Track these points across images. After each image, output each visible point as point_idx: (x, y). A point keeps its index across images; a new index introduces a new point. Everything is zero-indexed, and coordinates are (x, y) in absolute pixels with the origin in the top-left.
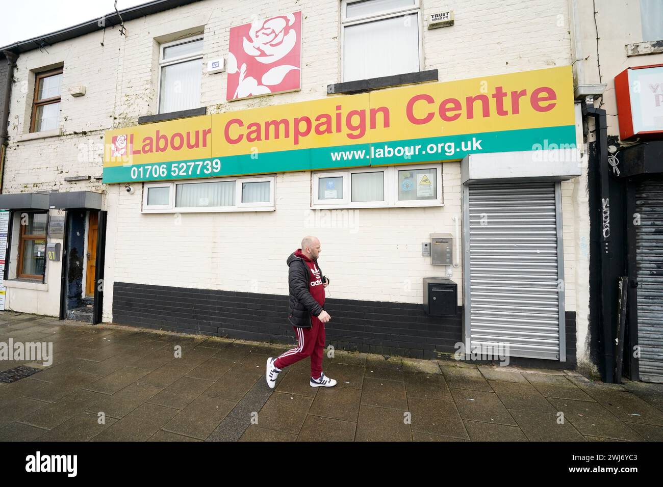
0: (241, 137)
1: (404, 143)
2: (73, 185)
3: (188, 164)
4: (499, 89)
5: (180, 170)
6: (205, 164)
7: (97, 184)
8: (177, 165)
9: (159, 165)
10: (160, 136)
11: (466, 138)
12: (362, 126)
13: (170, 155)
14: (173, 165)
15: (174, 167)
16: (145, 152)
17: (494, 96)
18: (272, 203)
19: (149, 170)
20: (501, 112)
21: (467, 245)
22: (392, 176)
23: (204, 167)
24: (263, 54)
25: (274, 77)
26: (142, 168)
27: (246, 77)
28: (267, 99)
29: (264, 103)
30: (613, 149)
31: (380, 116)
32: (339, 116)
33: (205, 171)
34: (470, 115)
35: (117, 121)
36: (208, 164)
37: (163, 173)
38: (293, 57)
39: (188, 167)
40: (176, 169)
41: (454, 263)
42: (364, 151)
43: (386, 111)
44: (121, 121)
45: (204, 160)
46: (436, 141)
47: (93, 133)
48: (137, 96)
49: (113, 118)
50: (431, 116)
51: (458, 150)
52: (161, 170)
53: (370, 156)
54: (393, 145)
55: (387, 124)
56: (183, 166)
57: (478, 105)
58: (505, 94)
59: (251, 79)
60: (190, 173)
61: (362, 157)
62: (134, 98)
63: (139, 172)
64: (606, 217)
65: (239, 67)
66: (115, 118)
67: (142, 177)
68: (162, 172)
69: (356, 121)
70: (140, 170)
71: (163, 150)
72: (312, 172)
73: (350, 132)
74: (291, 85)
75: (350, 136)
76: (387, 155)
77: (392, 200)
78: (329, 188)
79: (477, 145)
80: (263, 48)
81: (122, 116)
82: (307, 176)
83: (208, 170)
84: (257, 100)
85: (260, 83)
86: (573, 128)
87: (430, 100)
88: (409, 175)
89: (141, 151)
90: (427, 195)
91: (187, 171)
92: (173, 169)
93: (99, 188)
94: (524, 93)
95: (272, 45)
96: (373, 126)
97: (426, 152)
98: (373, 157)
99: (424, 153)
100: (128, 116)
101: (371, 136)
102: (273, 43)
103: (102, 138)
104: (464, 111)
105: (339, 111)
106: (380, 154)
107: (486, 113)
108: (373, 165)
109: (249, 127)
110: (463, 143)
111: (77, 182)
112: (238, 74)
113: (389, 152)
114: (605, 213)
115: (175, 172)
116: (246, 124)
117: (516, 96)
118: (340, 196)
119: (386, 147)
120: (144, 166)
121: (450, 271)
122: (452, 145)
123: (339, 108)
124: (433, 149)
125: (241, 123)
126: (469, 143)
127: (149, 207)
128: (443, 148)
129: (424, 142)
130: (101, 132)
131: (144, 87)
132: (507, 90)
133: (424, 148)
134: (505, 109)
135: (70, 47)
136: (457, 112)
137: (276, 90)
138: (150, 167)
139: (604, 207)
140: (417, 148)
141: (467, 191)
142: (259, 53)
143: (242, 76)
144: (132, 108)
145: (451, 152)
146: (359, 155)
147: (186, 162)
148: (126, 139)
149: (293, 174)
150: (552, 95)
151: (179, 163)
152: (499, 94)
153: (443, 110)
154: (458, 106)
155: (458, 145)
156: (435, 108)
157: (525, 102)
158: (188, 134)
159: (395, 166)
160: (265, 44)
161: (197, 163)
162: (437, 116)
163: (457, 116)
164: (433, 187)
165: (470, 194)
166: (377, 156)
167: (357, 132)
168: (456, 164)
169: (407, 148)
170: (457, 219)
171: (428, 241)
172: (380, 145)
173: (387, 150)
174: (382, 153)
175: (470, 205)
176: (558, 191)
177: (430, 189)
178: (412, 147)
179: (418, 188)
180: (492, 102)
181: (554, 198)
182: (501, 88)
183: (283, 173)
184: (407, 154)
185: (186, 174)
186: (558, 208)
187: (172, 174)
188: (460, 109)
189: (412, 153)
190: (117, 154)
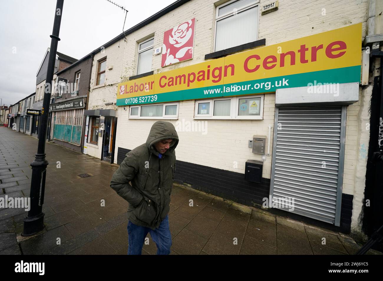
0: (165, 84)
3: (145, 97)
5: (142, 100)
7: (115, 106)
9: (135, 98)
10: (136, 85)
11: (279, 79)
12: (220, 75)
14: (140, 98)
17: (299, 51)
18: (177, 116)
20: (303, 61)
21: (275, 143)
22: (234, 103)
23: (151, 99)
24: (177, 43)
25: (181, 54)
27: (169, 55)
28: (178, 65)
29: (176, 67)
31: (229, 70)
32: (209, 71)
33: (151, 100)
34: (282, 64)
35: (122, 79)
37: (136, 101)
41: (266, 153)
42: (220, 89)
43: (232, 66)
44: (124, 79)
45: (151, 96)
46: (260, 81)
47: (114, 85)
48: (129, 68)
50: (258, 67)
51: (273, 86)
53: (223, 91)
55: (233, 74)
56: (143, 98)
57: (288, 58)
58: (307, 49)
60: (146, 102)
61: (219, 92)
65: (167, 51)
66: (122, 78)
69: (217, 73)
70: (128, 100)
71: (137, 91)
72: (195, 100)
73: (214, 79)
74: (188, 57)
75: (214, 81)
77: (234, 115)
79: (285, 82)
81: (124, 77)
82: (193, 102)
84: (174, 66)
85: (175, 57)
87: (258, 58)
88: (245, 101)
89: (129, 92)
90: (254, 113)
91: (145, 100)
93: (115, 108)
94: (321, 47)
95: (181, 38)
96: (226, 75)
97: (254, 88)
98: (224, 92)
99: (252, 89)
100: (126, 77)
101: (224, 81)
102: (182, 37)
103: (117, 87)
104: (278, 62)
105: (209, 69)
106: (228, 90)
108: (224, 96)
109: (169, 79)
110: (276, 82)
112: (166, 54)
114: (382, 128)
117: (314, 50)
118: (208, 113)
119: (232, 86)
120: (130, 98)
121: (264, 158)
122: (270, 83)
123: (209, 67)
124: (258, 86)
125: (166, 78)
126: (280, 82)
127: (131, 116)
128: (264, 85)
129: (253, 83)
130: (117, 84)
131: (131, 64)
132: (309, 46)
133: (252, 86)
134: (306, 59)
135: (109, 49)
136: (274, 64)
137: (182, 60)
138: (132, 99)
139: (381, 123)
140: (249, 86)
141: (277, 111)
142: (175, 42)
143: (168, 55)
144: (127, 73)
145: (268, 88)
146: (218, 91)
149: (187, 102)
152: (303, 49)
153: (265, 63)
155: (273, 83)
156: (260, 62)
159: (237, 96)
160: (178, 38)
161: (148, 97)
162: (262, 67)
163: (274, 66)
164: (258, 108)
165: (279, 113)
166: (227, 92)
167: (217, 79)
168: (272, 95)
169: (243, 86)
170: (270, 127)
171: (252, 139)
172: (229, 85)
173: (232, 88)
174: (229, 89)
175: (279, 119)
176: (344, 112)
177: (257, 109)
178: (246, 86)
179: (250, 108)
180: (298, 56)
181: (340, 116)
182: (304, 46)
183: (183, 101)
184: (243, 90)
185: (144, 102)
186: (343, 123)
187: (139, 101)
188: (276, 61)
189: (246, 89)
190: (121, 94)
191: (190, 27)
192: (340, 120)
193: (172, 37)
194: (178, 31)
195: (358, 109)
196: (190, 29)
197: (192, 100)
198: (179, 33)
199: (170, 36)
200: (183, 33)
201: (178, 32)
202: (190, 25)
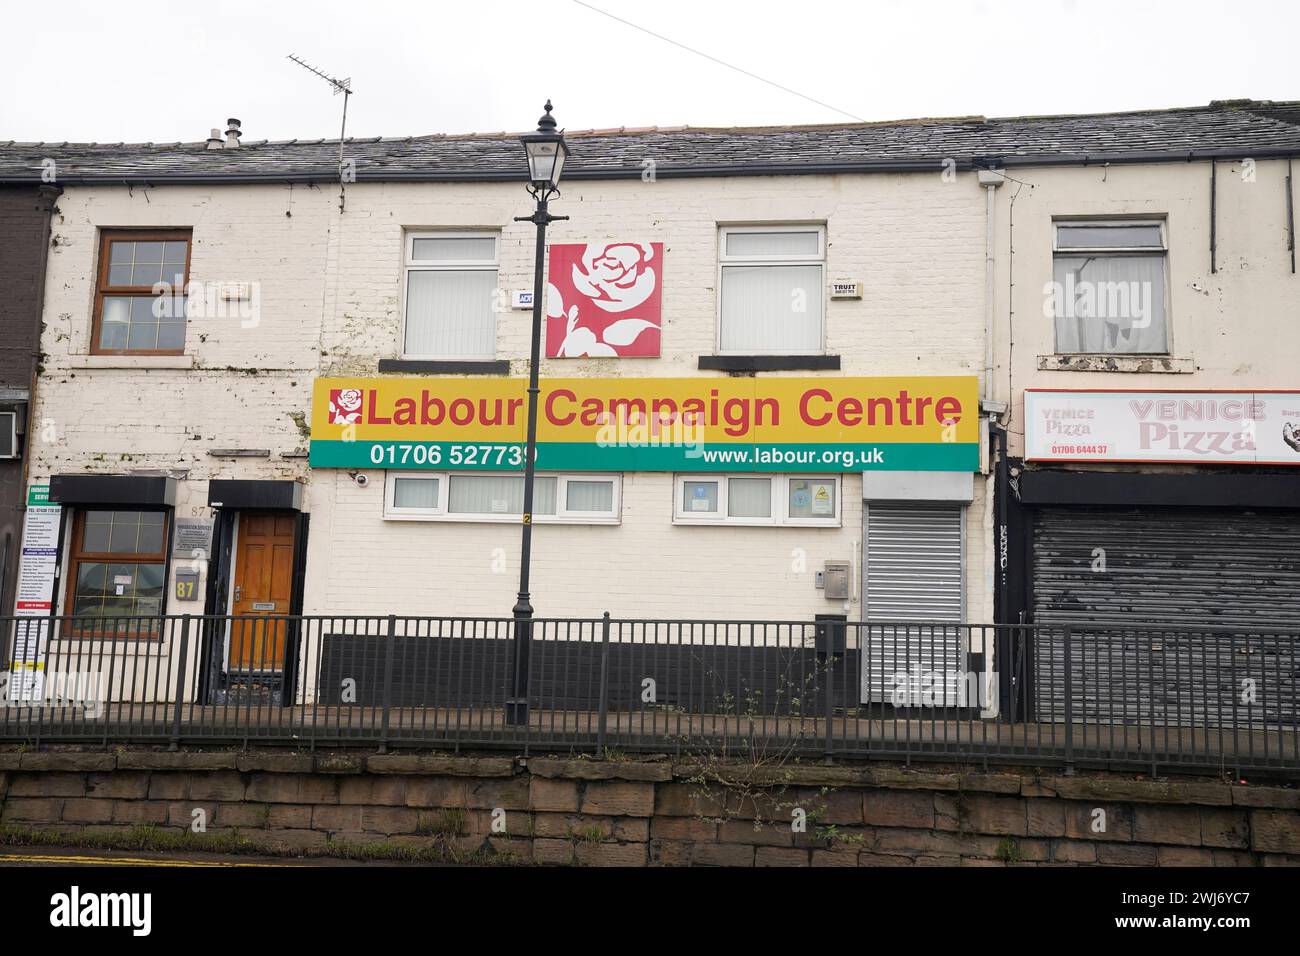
0: (572, 417)
1: (795, 447)
2: (228, 463)
3: (481, 448)
4: (903, 394)
5: (465, 456)
6: (511, 450)
7: (285, 465)
8: (460, 448)
9: (428, 445)
10: (430, 399)
11: (868, 447)
12: (745, 420)
13: (447, 431)
14: (454, 448)
15: (456, 451)
16: (399, 422)
17: (898, 401)
18: (615, 512)
19: (407, 453)
20: (905, 421)
21: (865, 575)
22: (780, 488)
23: (508, 455)
24: (604, 296)
26: (393, 447)
27: (577, 326)
28: (610, 363)
29: (605, 368)
30: (1015, 472)
31: (767, 410)
32: (714, 404)
33: (510, 460)
34: (872, 421)
35: (328, 359)
36: (515, 451)
37: (435, 458)
38: (650, 309)
39: (481, 453)
40: (458, 454)
41: (851, 596)
42: (746, 453)
43: (774, 404)
44: (336, 359)
45: (509, 445)
46: (834, 447)
47: (272, 373)
48: (370, 322)
49: (319, 353)
50: (827, 417)
51: (857, 461)
52: (431, 454)
53: (754, 460)
54: (783, 448)
55: (775, 421)
56: (471, 451)
57: (880, 409)
58: (910, 401)
59: (585, 331)
60: (484, 462)
61: (743, 460)
62: (363, 322)
63: (387, 455)
64: (1004, 546)
65: (567, 309)
66: (324, 354)
67: (392, 461)
68: (433, 455)
69: (736, 412)
70: (388, 449)
71: (436, 422)
72: (676, 473)
73: (729, 426)
74: (647, 347)
75: (729, 432)
76: (774, 460)
77: (780, 516)
78: (698, 496)
79: (878, 457)
80: (605, 286)
81: (337, 351)
82: (667, 480)
83: (515, 459)
84: (595, 363)
85: (600, 339)
86: (976, 447)
87: (828, 397)
88: (802, 486)
89: (392, 420)
90: (824, 512)
91: (479, 457)
92: (453, 454)
93: (289, 473)
94: (929, 401)
95: (618, 285)
96: (758, 421)
97: (822, 460)
98: (757, 461)
99: (819, 461)
100: (352, 353)
101: (756, 434)
102: (621, 282)
103: (294, 384)
104: (865, 415)
105: (715, 398)
106: (766, 458)
107: (889, 421)
108: (756, 470)
109: (585, 404)
110: (863, 453)
111: (237, 459)
112: (564, 320)
113: (778, 457)
114: (1003, 541)
115: (456, 458)
116: (580, 399)
117: (921, 404)
118: (714, 508)
119: (774, 450)
120: (397, 444)
121: (847, 606)
122: (851, 454)
123: (715, 393)
124: (829, 458)
125: (572, 397)
126: (870, 453)
127: (398, 510)
128: (840, 457)
129: (820, 448)
130: (291, 374)
131: (384, 308)
132: (912, 395)
133: (819, 455)
134: (909, 418)
135: (206, 200)
136: (858, 416)
137: (623, 352)
138: (410, 448)
139: (1002, 534)
140: (811, 454)
141: (867, 511)
142: (598, 294)
143: (571, 324)
144: (359, 340)
145: (849, 463)
146: (741, 457)
147: (477, 445)
148: (361, 397)
149: (646, 475)
150: (957, 408)
151: (465, 445)
152: (904, 399)
153: (842, 411)
154: (859, 409)
155: (857, 456)
156: (832, 408)
157: (929, 411)
158: (483, 403)
159: (785, 474)
160: (609, 281)
161: (496, 448)
162: (835, 418)
163: (857, 421)
164: (831, 502)
165: (870, 514)
166: (763, 461)
167: (738, 428)
168: (856, 477)
169: (799, 453)
170: (855, 543)
171: (822, 570)
172: (767, 447)
173: (774, 454)
174: (769, 456)
175: (870, 527)
176: (963, 514)
177: (828, 504)
178: (805, 453)
179: (814, 502)
180: (896, 408)
181: (959, 523)
182: (906, 392)
183: (634, 472)
184: (799, 461)
185: (475, 462)
186: (963, 533)
187: (452, 460)
188: (861, 412)
189: (805, 460)
190: (339, 419)
191: (649, 264)
192: (959, 529)
193: (584, 271)
194: (605, 260)
195: (982, 509)
196: (649, 271)
197: (664, 472)
198: (612, 268)
199: (574, 265)
200: (625, 273)
201: (605, 264)
202: (647, 258)
